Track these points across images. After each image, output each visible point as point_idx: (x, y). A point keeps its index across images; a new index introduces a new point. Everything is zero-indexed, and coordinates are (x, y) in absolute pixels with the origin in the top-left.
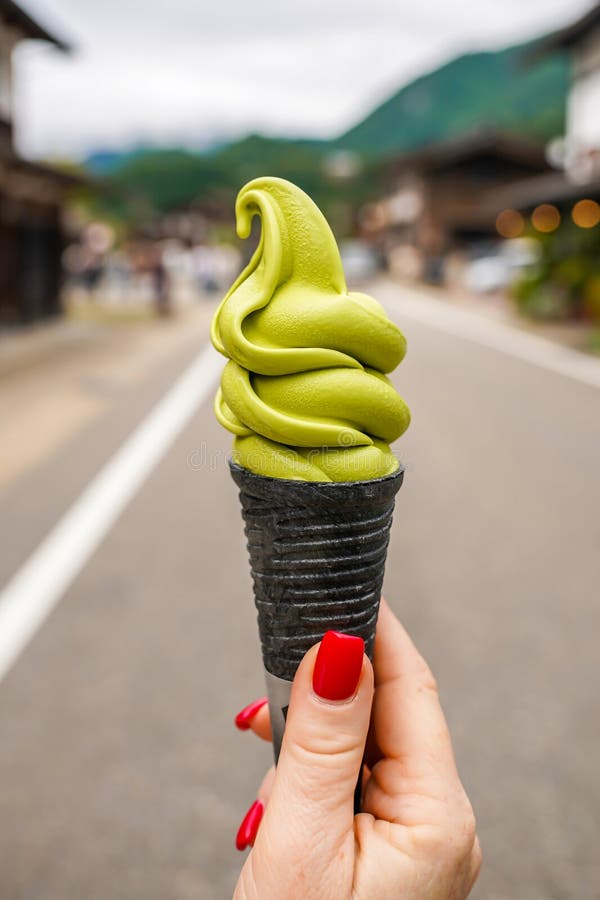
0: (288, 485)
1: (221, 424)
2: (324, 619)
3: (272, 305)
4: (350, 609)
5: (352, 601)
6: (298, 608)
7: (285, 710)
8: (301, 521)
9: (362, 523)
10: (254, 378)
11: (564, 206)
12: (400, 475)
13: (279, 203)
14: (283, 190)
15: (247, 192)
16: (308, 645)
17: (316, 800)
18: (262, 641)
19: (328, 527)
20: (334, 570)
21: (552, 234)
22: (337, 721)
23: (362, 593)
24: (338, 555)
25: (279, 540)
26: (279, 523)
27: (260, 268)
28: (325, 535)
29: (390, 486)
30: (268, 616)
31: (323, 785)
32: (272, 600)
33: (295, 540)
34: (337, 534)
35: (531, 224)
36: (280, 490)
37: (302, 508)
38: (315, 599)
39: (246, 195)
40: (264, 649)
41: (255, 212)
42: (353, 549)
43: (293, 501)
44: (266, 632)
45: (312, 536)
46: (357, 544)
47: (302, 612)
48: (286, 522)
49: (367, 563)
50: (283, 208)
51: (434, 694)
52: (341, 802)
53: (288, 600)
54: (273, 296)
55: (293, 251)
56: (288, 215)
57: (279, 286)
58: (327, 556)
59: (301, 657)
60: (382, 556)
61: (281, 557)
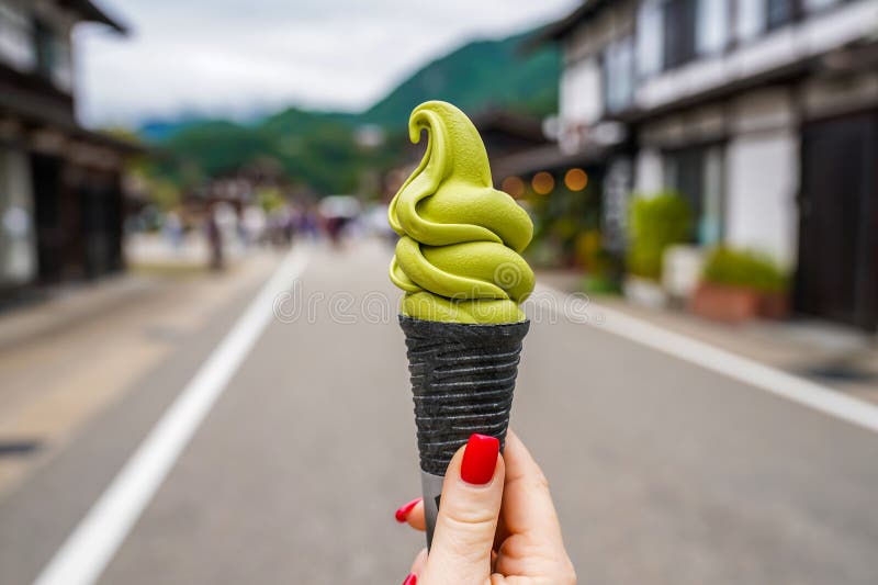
0: (446, 326)
1: (395, 283)
2: (469, 428)
3: (438, 194)
4: (489, 421)
5: (490, 415)
6: (451, 420)
7: (438, 500)
8: (455, 353)
9: (500, 356)
10: (423, 247)
11: (558, 173)
12: (528, 323)
13: (444, 120)
14: (447, 110)
15: (420, 110)
16: (456, 448)
17: (464, 555)
18: (420, 448)
19: (475, 357)
20: (478, 391)
21: (548, 196)
22: (479, 499)
23: (497, 410)
24: (481, 379)
25: (437, 369)
26: (439, 356)
27: (428, 167)
28: (472, 363)
29: (520, 329)
30: (427, 429)
31: (470, 544)
32: (431, 415)
33: (451, 368)
34: (482, 363)
35: (532, 189)
36: (441, 330)
37: (457, 343)
38: (463, 412)
39: (419, 112)
40: (422, 455)
41: (423, 127)
42: (493, 375)
43: (450, 338)
44: (424, 439)
45: (463, 364)
46: (496, 371)
47: (453, 423)
48: (444, 355)
49: (501, 387)
50: (447, 124)
51: (547, 490)
52: (482, 558)
53: (443, 414)
54: (438, 188)
55: (454, 155)
56: (450, 129)
57: (444, 179)
58: (474, 380)
59: (450, 457)
60: (512, 384)
61: (439, 381)
